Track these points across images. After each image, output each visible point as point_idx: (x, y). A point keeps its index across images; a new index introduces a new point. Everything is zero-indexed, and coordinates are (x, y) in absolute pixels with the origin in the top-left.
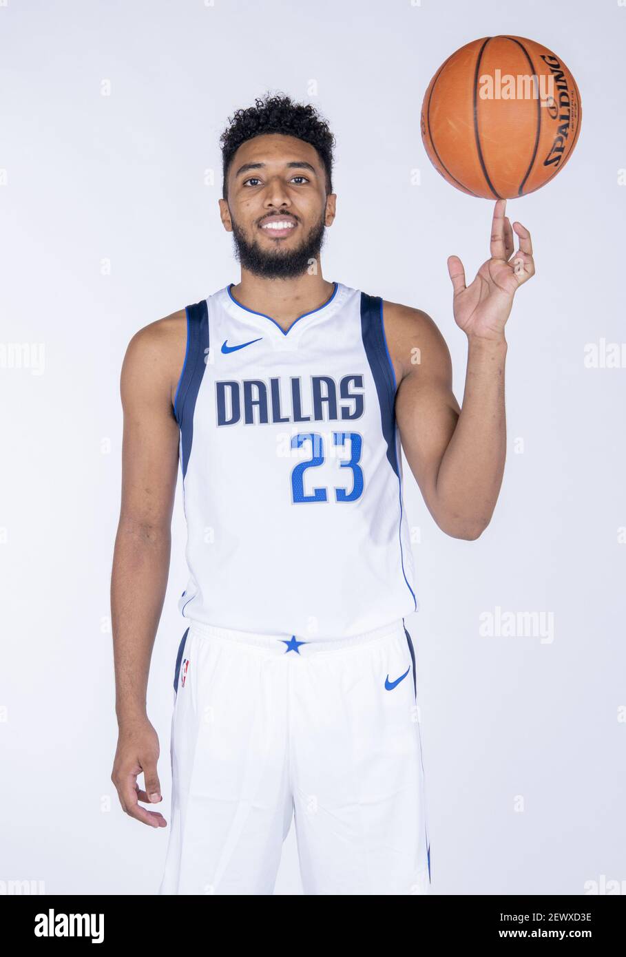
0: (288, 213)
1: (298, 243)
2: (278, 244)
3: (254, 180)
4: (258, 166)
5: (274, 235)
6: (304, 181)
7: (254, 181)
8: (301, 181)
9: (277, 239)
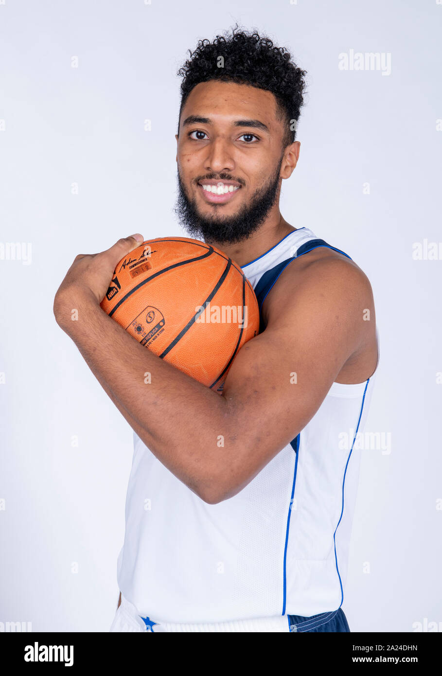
0: (229, 178)
1: (239, 208)
2: (215, 211)
3: (201, 132)
4: (204, 121)
5: (212, 199)
6: (254, 139)
7: (201, 135)
8: (251, 139)
9: (215, 205)
